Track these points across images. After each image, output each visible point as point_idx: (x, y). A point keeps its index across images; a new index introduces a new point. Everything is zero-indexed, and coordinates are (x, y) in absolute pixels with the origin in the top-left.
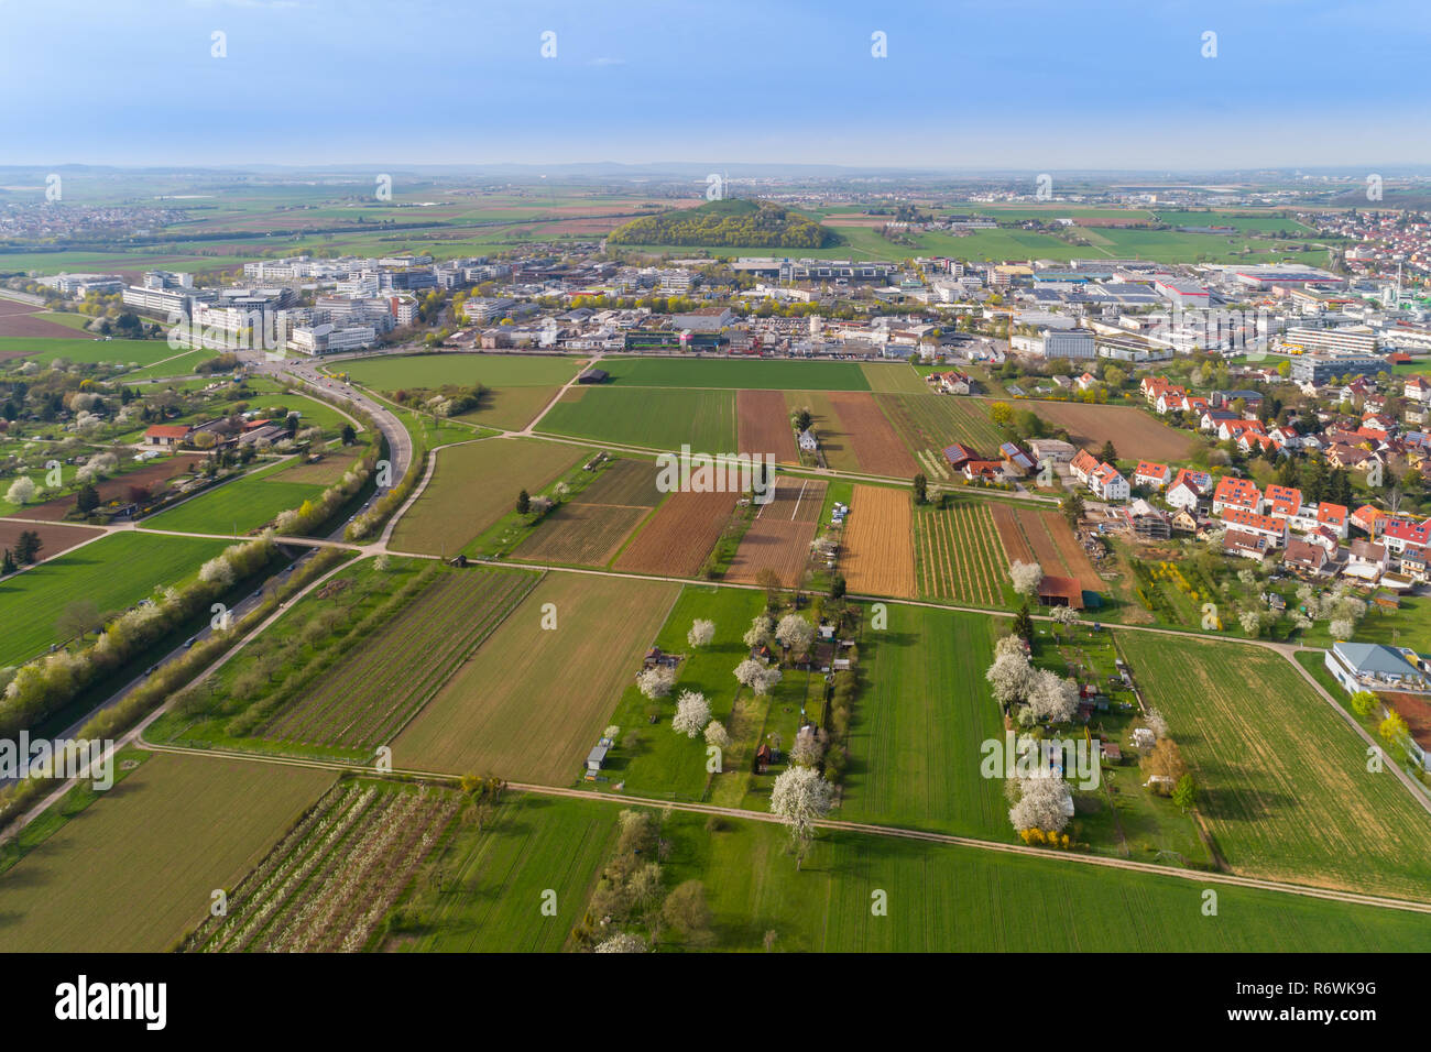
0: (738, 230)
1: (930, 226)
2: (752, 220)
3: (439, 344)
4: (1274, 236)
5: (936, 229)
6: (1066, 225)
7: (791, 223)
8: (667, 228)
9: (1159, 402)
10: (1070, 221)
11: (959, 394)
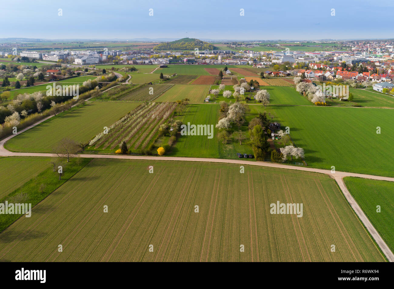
0: (190, 46)
1: (241, 46)
2: (194, 43)
3: (117, 63)
4: (332, 47)
5: (244, 47)
6: (278, 46)
7: (205, 44)
8: (170, 45)
9: (315, 67)
10: (279, 45)
11: (263, 68)
